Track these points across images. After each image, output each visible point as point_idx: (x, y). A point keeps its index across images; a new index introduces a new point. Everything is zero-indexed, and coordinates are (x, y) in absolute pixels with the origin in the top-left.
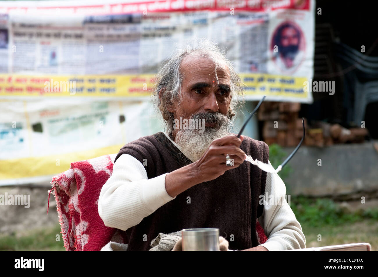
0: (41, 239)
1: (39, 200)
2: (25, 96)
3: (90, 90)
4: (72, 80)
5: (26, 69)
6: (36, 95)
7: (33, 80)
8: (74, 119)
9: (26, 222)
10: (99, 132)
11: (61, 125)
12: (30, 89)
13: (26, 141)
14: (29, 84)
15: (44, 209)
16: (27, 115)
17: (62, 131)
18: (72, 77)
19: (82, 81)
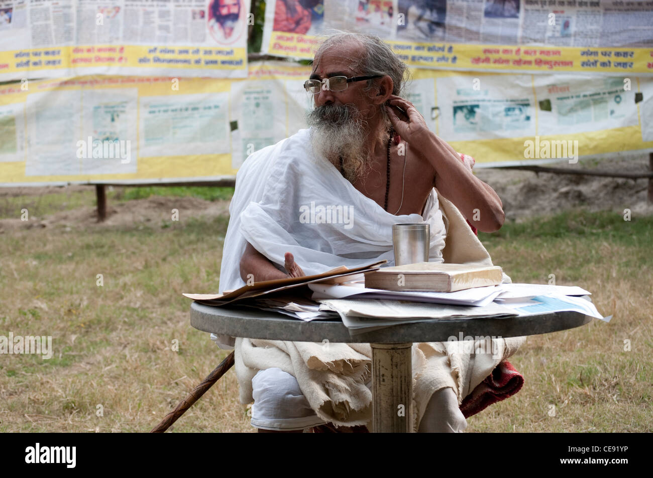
0: (536, 227)
1: (552, 184)
2: (534, 69)
3: (604, 64)
4: (583, 53)
5: (535, 41)
6: (545, 69)
7: (542, 52)
8: (585, 96)
9: (534, 207)
10: (612, 112)
11: (571, 102)
12: (539, 62)
13: (532, 120)
14: (538, 56)
15: (555, 195)
16: (534, 91)
17: (572, 110)
18: (585, 49)
19: (596, 53)
